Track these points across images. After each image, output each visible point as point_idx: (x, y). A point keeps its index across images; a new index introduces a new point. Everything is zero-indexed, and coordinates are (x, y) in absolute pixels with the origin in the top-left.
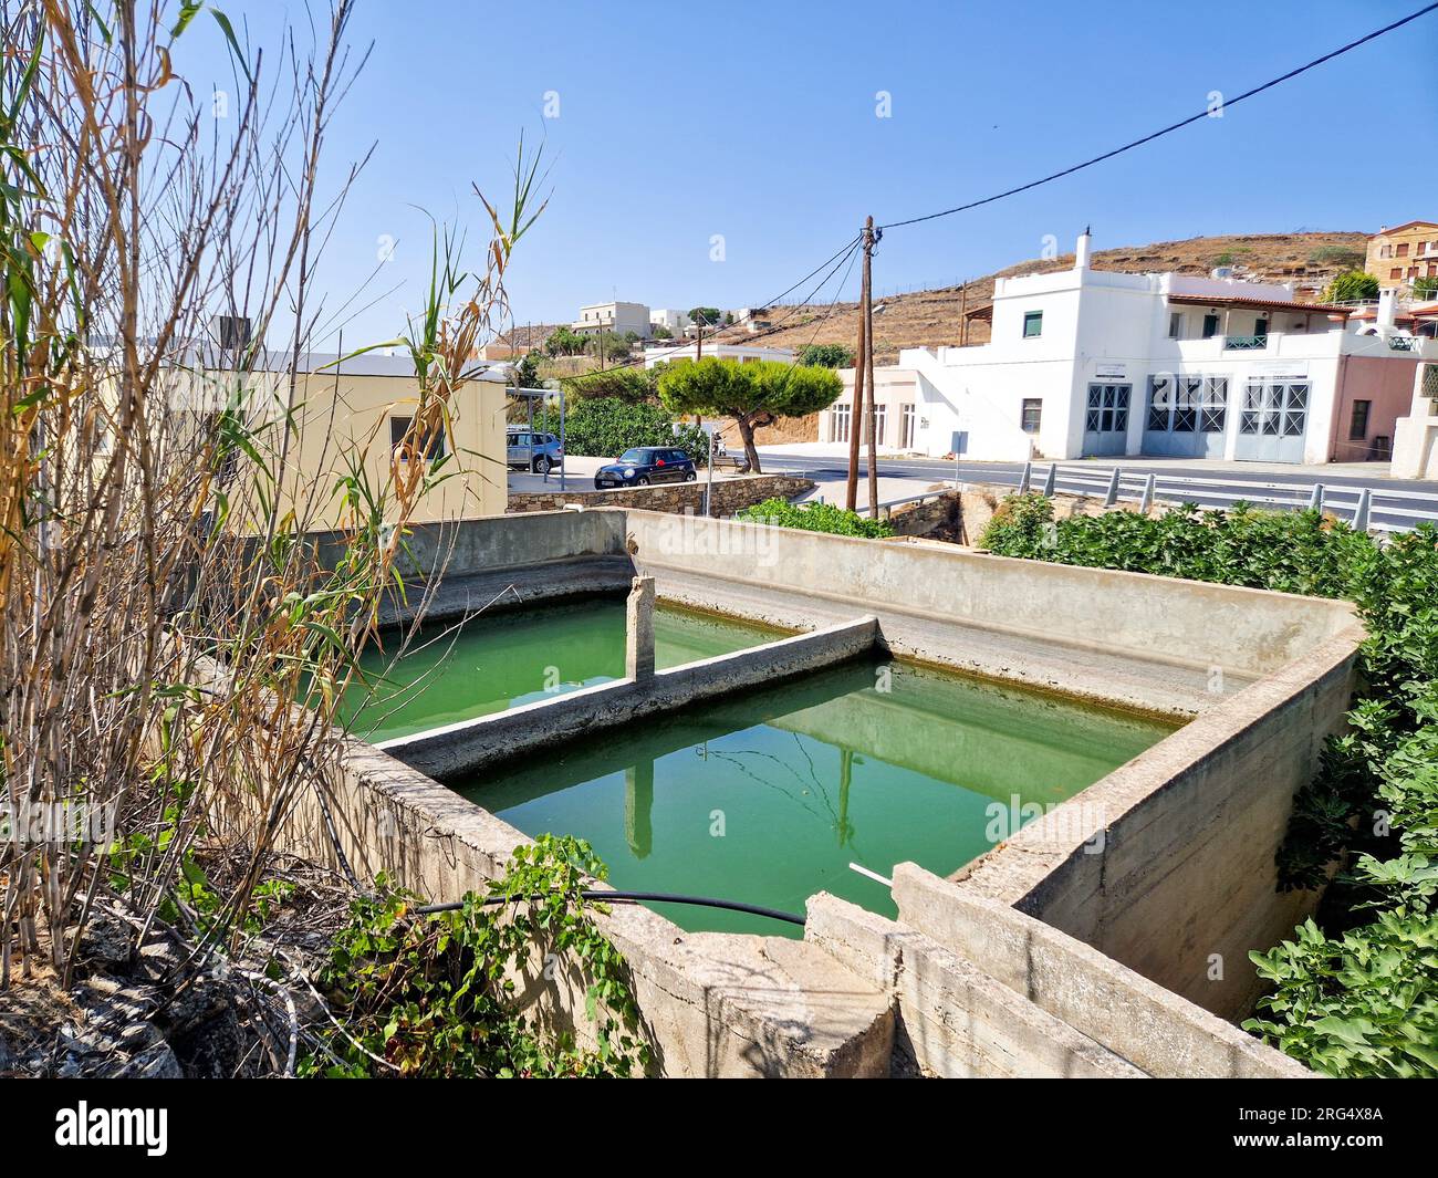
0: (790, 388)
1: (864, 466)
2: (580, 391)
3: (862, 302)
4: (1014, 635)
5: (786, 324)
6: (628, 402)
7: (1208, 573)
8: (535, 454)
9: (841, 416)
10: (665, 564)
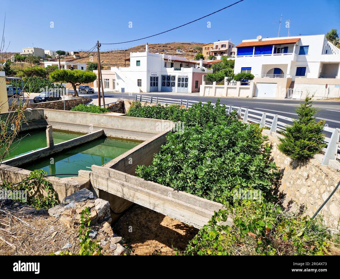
0: (84, 77)
1: (102, 94)
2: (25, 73)
5: (84, 56)
10: (54, 121)
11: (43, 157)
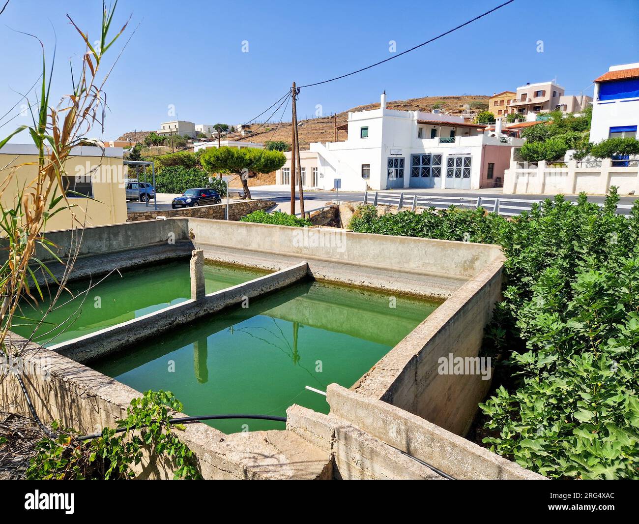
0: (263, 160)
1: (297, 195)
2: (163, 163)
3: (293, 121)
4: (366, 267)
5: (259, 132)
6: (187, 168)
7: (441, 236)
8: (141, 193)
9: (285, 173)
10: (208, 243)
11: (183, 324)
